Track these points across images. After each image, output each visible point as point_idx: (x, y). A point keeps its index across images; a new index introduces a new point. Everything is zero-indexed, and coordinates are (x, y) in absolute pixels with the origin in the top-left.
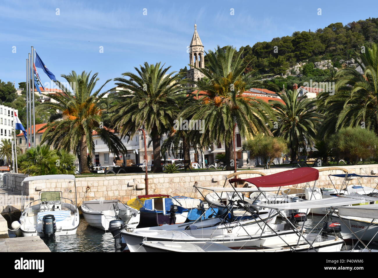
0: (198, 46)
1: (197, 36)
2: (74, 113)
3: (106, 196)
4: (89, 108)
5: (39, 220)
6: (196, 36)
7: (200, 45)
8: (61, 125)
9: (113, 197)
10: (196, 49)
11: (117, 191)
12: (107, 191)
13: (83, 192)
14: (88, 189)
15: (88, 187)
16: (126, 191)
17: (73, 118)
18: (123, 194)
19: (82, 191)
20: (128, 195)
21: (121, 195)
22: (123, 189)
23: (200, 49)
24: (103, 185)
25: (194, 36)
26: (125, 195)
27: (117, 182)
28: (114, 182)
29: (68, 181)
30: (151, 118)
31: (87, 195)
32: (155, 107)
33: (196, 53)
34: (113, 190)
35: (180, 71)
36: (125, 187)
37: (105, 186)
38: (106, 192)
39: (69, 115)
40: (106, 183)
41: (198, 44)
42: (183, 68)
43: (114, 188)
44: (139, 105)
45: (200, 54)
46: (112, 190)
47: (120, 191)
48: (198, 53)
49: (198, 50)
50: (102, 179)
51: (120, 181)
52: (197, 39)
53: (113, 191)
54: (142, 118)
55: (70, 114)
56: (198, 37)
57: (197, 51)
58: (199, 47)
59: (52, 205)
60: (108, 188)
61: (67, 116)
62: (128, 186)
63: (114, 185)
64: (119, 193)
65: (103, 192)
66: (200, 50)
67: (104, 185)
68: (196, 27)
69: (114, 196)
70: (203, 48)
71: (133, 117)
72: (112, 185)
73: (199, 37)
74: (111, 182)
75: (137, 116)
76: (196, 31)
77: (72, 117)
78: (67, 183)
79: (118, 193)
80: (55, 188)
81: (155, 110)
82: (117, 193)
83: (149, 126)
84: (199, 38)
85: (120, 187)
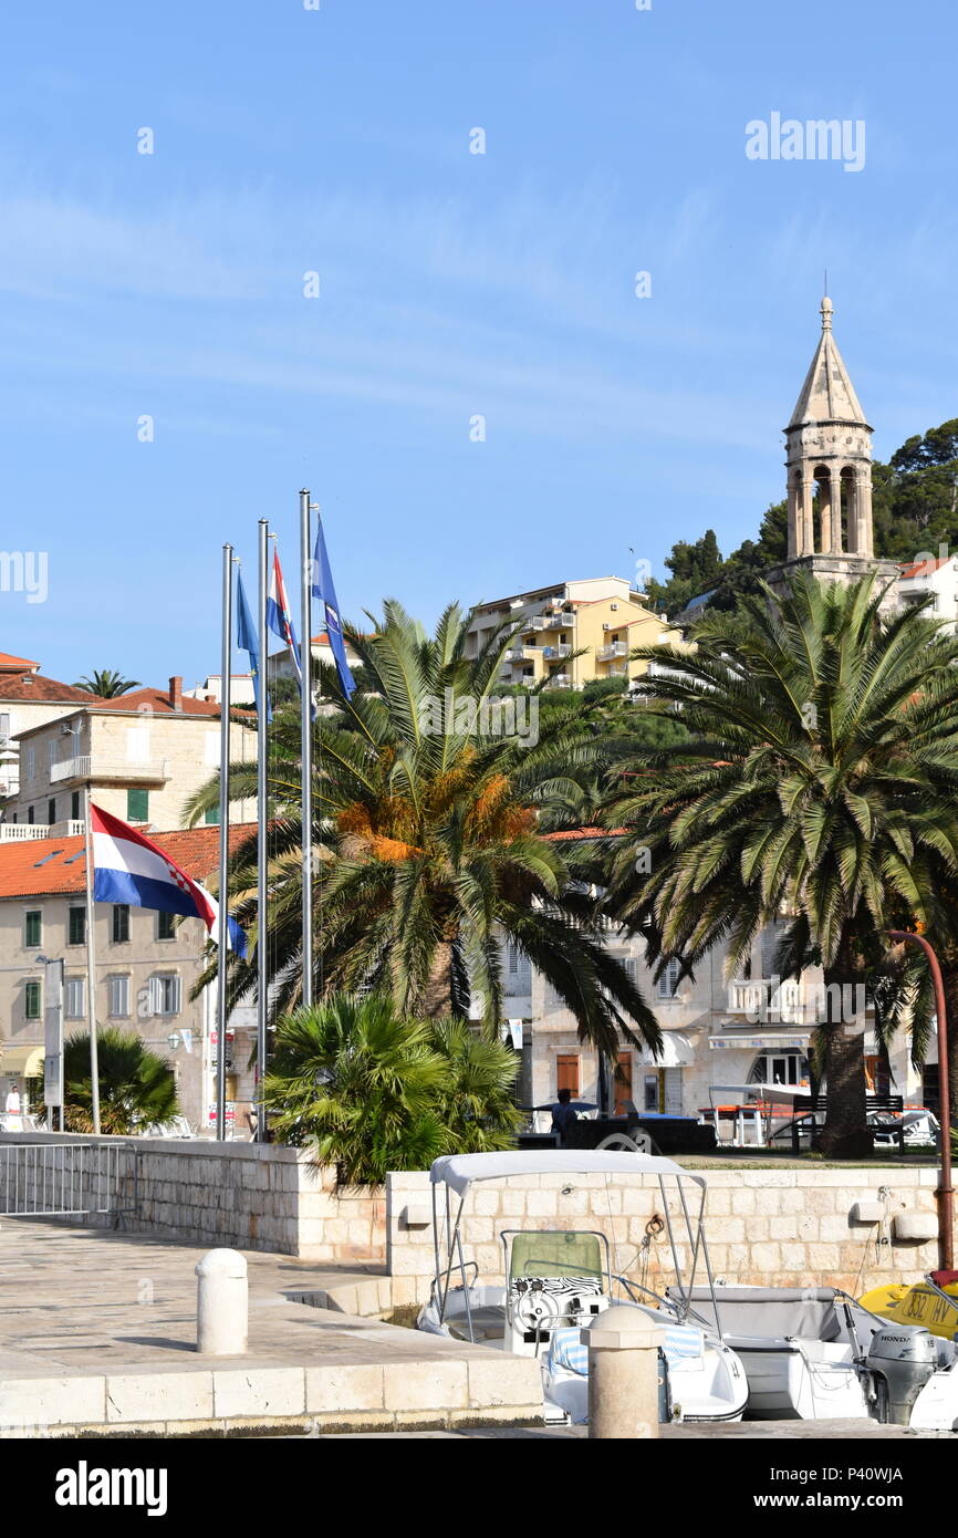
0: (837, 429)
1: (833, 368)
2: (398, 827)
3: (744, 1267)
4: (476, 801)
5: (559, 1367)
6: (826, 364)
7: (849, 417)
8: (344, 887)
9: (777, 1277)
10: (827, 444)
11: (800, 1248)
12: (747, 1241)
13: (629, 1242)
14: (656, 1226)
15: (656, 1219)
16: (842, 1246)
17: (394, 850)
18: (827, 1259)
19: (624, 1240)
20: (851, 1268)
21: (815, 1266)
22: (826, 1235)
23: (849, 441)
24: (726, 1209)
25: (819, 367)
26: (836, 1267)
27: (796, 1199)
28: (782, 1199)
29: (560, 1186)
30: (842, 867)
31: (650, 1257)
32: (863, 810)
33: (828, 463)
34: (779, 1242)
35: (671, 556)
36: (838, 1228)
37: (740, 1216)
38: (741, 1247)
39: (368, 832)
40: (744, 1201)
41: (842, 411)
42: (693, 538)
43: (783, 1228)
44: (782, 795)
45: (848, 473)
46: (771, 1240)
47: (813, 1247)
48: (835, 468)
49: (839, 448)
50: (726, 1183)
51: (812, 1193)
52: (835, 385)
53: (775, 1245)
54: (791, 865)
55: (375, 830)
56: (838, 376)
57: (832, 457)
58: (848, 430)
59: (568, 1298)
60: (753, 1228)
61: (363, 841)
62: (854, 1220)
63: (782, 1214)
64: (808, 1257)
65: (729, 1245)
66: (853, 447)
67: (732, 1214)
68: (828, 317)
69: (781, 1271)
70: (867, 437)
71: (748, 856)
72: (775, 1212)
73: (844, 374)
74: (770, 1200)
75: (770, 855)
76: (828, 336)
77: (387, 843)
78: (553, 1195)
79: (802, 1258)
80: (494, 1218)
81: (865, 828)
82: (795, 1256)
83: (831, 910)
84: (847, 381)
85: (813, 1228)
